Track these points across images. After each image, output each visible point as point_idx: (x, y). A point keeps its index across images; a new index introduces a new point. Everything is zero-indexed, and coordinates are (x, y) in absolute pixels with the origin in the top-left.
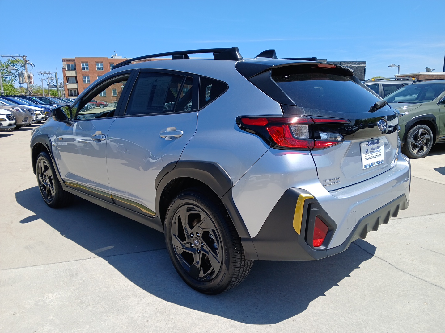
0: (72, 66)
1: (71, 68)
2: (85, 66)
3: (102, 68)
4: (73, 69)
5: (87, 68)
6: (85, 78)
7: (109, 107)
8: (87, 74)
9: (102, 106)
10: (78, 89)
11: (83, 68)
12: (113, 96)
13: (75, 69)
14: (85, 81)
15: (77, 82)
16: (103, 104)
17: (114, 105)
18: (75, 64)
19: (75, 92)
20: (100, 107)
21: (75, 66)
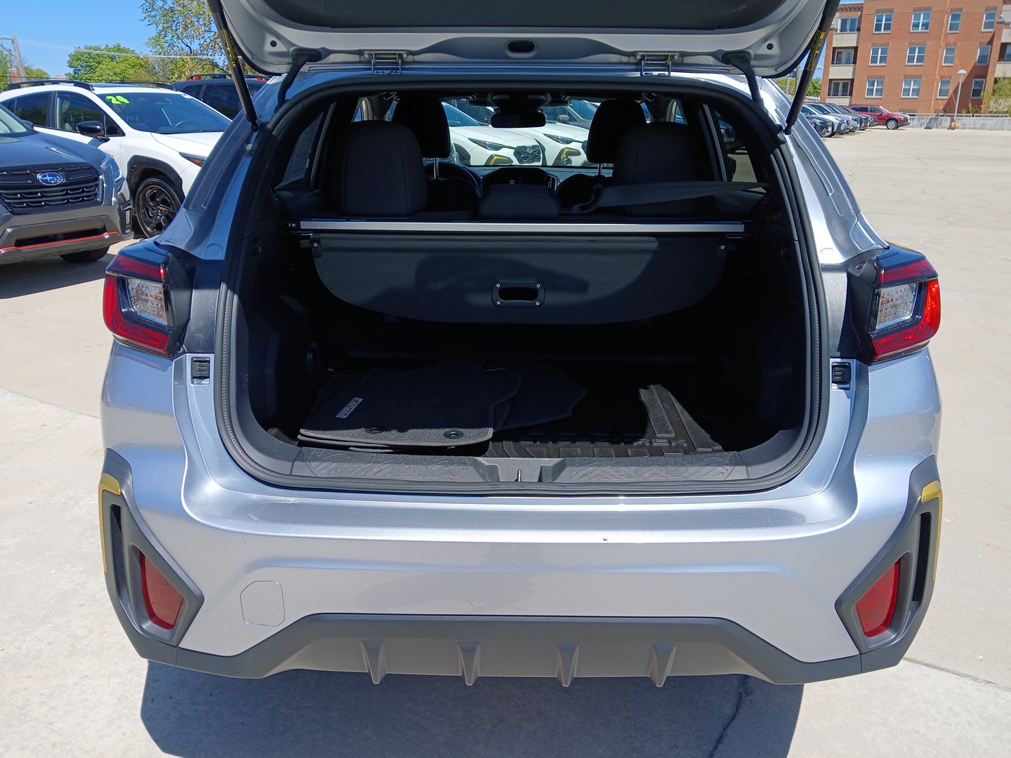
0: (853, 21)
1: (848, 27)
2: (883, 22)
3: (926, 26)
4: (854, 30)
5: (887, 27)
6: (875, 52)
7: (913, 127)
8: (882, 42)
9: (892, 124)
10: (852, 80)
11: (878, 28)
12: (938, 97)
13: (859, 30)
14: (874, 60)
15: (855, 62)
16: (895, 119)
17: (928, 124)
18: (861, 16)
19: (845, 86)
20: (885, 127)
21: (860, 22)
